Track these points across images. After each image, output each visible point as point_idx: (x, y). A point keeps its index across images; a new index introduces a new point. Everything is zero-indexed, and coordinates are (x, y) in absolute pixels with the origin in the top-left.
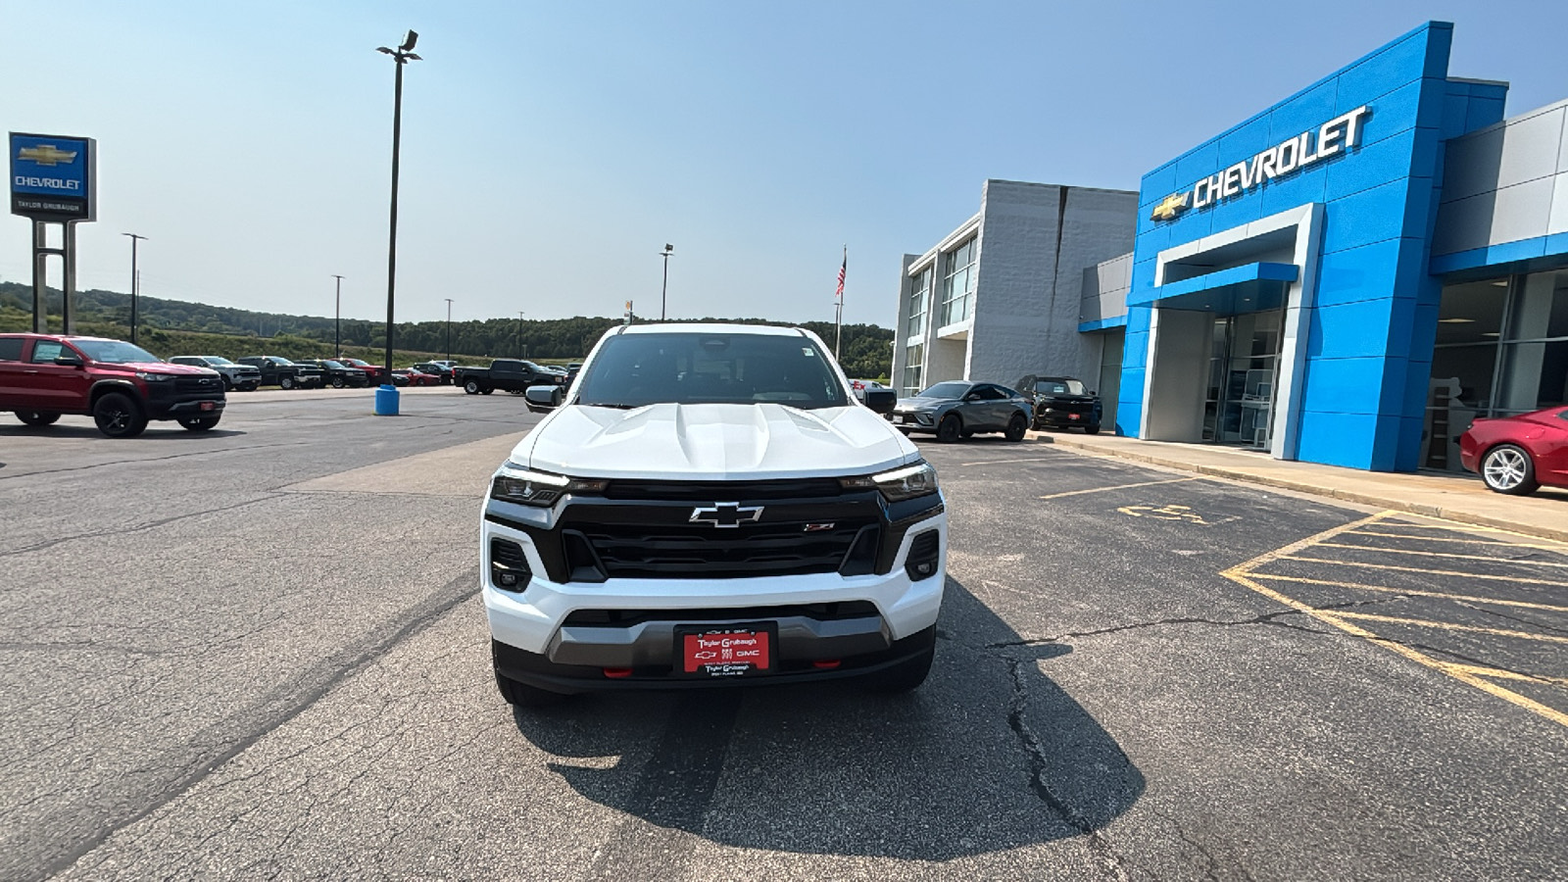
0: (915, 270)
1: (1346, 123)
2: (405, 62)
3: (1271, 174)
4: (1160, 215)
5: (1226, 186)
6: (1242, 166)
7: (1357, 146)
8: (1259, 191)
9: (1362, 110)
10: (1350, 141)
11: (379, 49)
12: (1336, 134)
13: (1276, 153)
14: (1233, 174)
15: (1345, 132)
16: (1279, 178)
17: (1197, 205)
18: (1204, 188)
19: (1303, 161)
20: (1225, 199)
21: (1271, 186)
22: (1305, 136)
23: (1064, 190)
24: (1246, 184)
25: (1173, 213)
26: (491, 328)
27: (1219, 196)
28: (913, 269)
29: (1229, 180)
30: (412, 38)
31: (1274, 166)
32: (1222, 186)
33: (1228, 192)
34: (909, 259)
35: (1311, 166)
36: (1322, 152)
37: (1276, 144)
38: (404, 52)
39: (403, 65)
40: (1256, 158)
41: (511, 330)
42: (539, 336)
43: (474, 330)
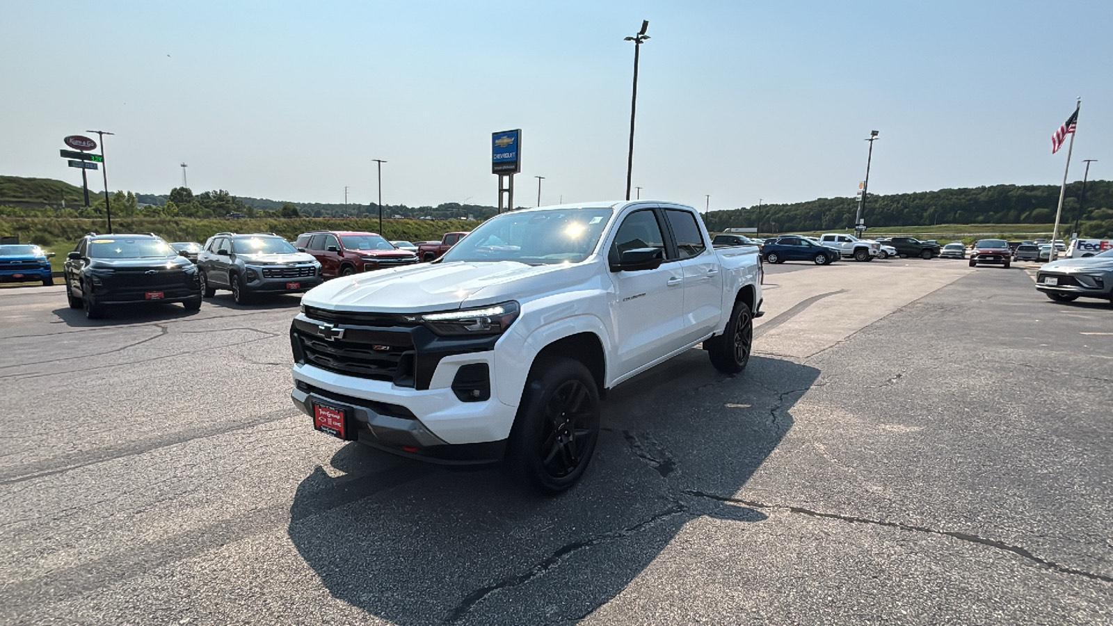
2: (642, 42)
11: (625, 39)
26: (754, 212)
30: (645, 24)
38: (640, 36)
39: (640, 45)
41: (767, 212)
42: (788, 215)
43: (741, 215)
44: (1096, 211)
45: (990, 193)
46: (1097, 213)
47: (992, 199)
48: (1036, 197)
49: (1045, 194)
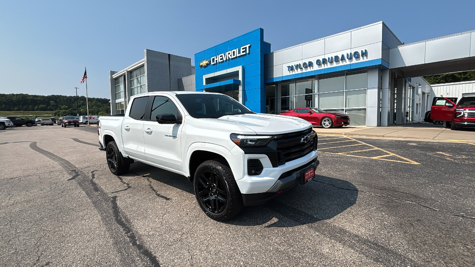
0: (115, 77)
1: (246, 48)
3: (230, 58)
4: (202, 65)
5: (220, 59)
6: (223, 54)
7: (249, 53)
8: (228, 61)
9: (249, 45)
10: (248, 52)
12: (244, 50)
13: (231, 52)
14: (221, 56)
15: (246, 49)
16: (232, 59)
17: (212, 63)
18: (213, 59)
19: (238, 55)
20: (219, 62)
21: (231, 60)
22: (237, 49)
23: (169, 55)
24: (225, 59)
25: (206, 65)
27: (218, 62)
28: (115, 76)
29: (220, 58)
31: (231, 56)
32: (218, 59)
33: (220, 61)
34: (112, 73)
35: (239, 57)
36: (242, 54)
37: (231, 50)
40: (226, 53)
44: (62, 106)
45: (18, 97)
46: (63, 107)
47: (19, 100)
48: (39, 100)
49: (42, 99)
